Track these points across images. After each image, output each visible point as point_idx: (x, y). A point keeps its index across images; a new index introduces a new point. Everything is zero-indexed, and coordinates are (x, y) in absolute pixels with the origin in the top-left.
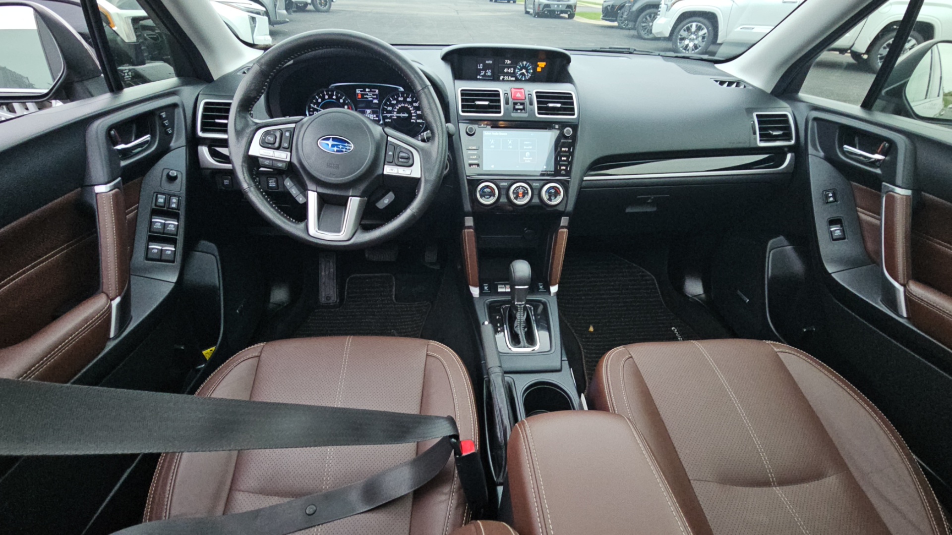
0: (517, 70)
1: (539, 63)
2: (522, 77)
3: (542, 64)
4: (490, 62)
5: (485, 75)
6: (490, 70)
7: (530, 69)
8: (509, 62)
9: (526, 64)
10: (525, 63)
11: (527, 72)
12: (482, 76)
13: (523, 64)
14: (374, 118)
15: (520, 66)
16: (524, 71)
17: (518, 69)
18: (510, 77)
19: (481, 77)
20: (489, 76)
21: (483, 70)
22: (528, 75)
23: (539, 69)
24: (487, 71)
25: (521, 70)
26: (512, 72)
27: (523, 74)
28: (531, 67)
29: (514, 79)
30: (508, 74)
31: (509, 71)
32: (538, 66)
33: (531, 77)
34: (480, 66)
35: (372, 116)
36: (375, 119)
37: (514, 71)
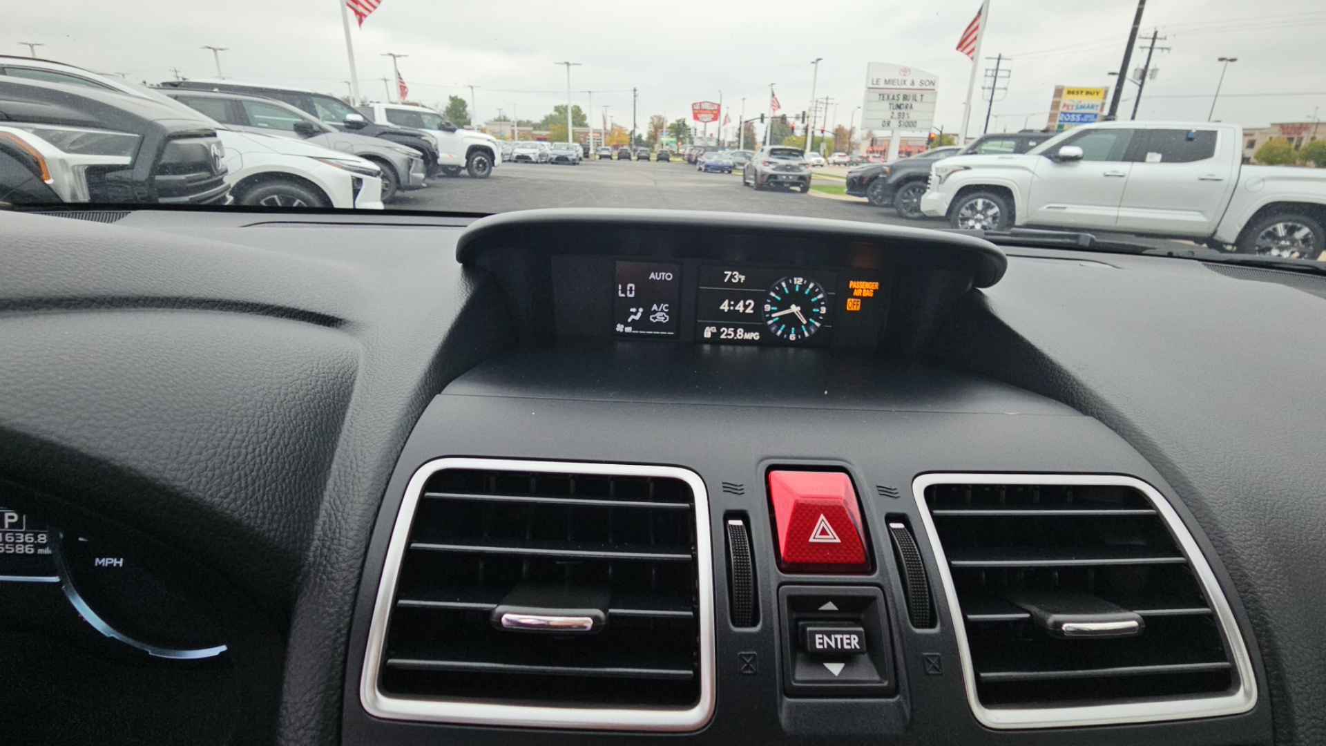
0: (768, 308)
1: (852, 284)
2: (788, 332)
3: (864, 288)
4: (667, 276)
5: (644, 323)
6: (664, 306)
7: (818, 304)
8: (739, 277)
9: (803, 287)
10: (798, 281)
11: (807, 312)
12: (634, 324)
13: (791, 286)
14: (37, 546)
15: (780, 292)
16: (795, 309)
17: (773, 302)
18: (740, 331)
19: (629, 330)
20: (659, 326)
21: (635, 302)
22: (808, 325)
23: (852, 305)
24: (655, 307)
25: (783, 305)
26: (749, 311)
27: (791, 320)
28: (820, 296)
29: (755, 336)
30: (735, 319)
31: (740, 307)
32: (850, 293)
33: (819, 330)
34: (624, 291)
35: (29, 538)
36: (40, 551)
37: (758, 308)
